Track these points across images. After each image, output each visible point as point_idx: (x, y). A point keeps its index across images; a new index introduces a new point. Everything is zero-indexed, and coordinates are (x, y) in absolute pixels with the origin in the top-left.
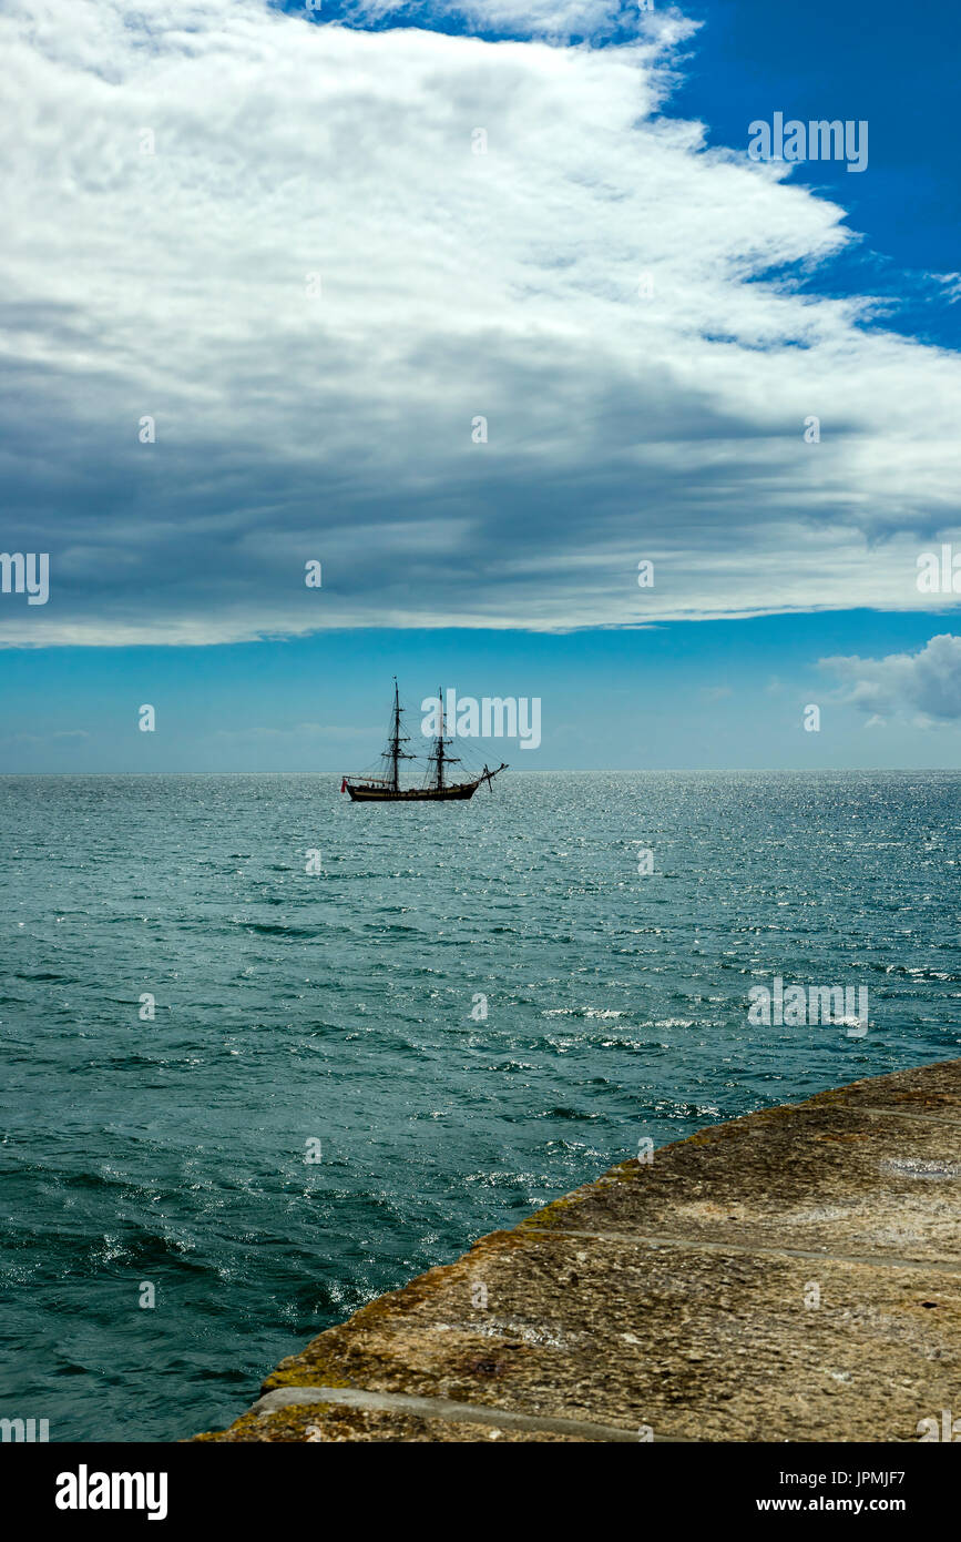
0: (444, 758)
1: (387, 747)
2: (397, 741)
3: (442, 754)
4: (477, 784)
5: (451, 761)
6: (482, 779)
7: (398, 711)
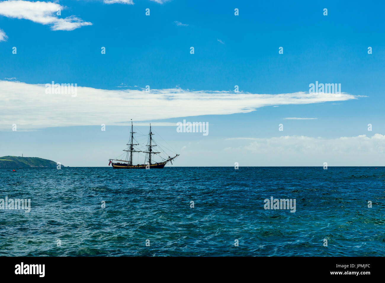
0: (152, 152)
1: (128, 148)
2: (132, 145)
3: (151, 150)
4: (166, 162)
5: (155, 153)
6: (168, 161)
7: (132, 133)
